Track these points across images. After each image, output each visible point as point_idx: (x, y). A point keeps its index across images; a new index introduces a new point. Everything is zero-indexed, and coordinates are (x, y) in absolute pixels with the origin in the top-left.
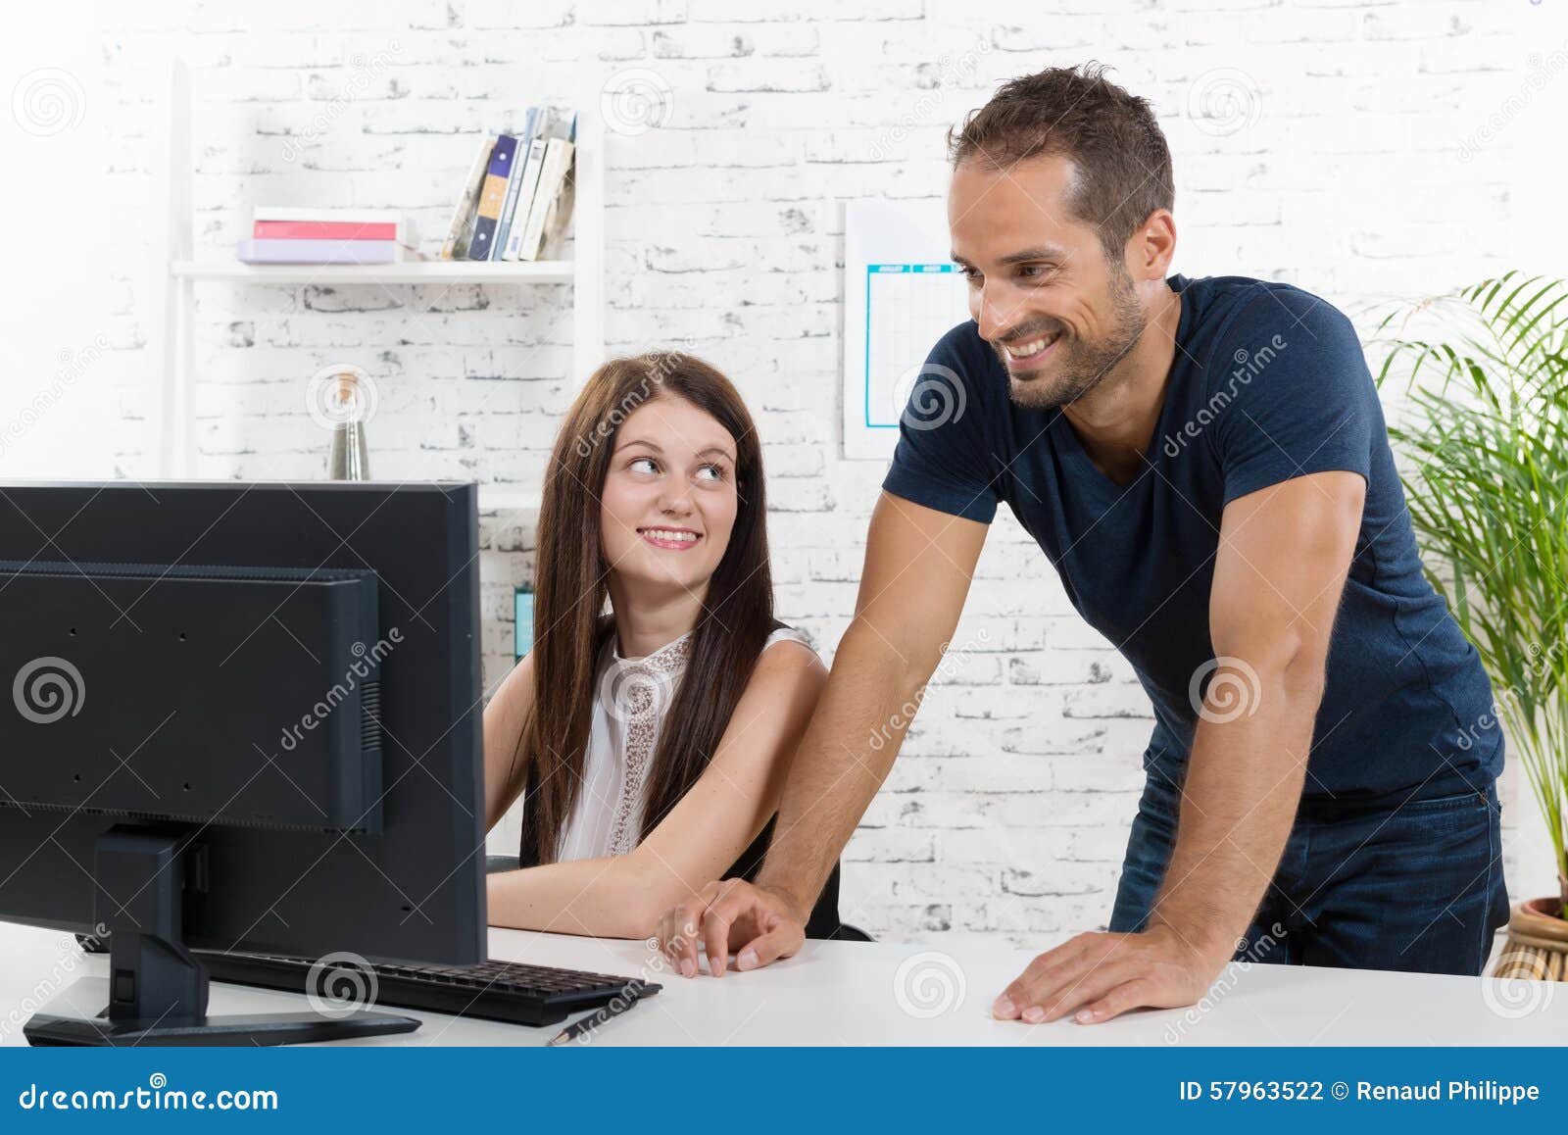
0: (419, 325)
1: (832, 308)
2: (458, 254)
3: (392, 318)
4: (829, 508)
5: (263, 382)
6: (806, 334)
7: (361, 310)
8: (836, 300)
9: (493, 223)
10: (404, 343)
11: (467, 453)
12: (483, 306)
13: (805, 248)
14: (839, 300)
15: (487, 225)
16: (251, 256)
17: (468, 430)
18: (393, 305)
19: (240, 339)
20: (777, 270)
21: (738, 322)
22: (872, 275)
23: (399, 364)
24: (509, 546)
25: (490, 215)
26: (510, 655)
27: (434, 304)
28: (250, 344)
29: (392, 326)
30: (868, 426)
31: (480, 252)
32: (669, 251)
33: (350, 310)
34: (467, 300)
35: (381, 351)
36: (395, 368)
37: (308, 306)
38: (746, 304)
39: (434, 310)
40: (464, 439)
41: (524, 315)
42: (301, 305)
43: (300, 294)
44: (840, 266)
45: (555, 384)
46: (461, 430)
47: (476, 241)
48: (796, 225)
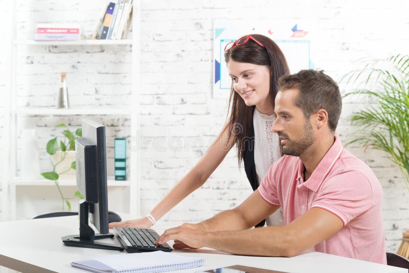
0: (83, 57)
1: (210, 52)
2: (97, 37)
3: (75, 55)
4: (208, 114)
5: (36, 74)
6: (202, 60)
7: (66, 52)
8: (210, 50)
9: (108, 28)
10: (79, 62)
11: (98, 96)
12: (102, 51)
13: (202, 34)
14: (212, 50)
15: (106, 29)
16: (36, 39)
17: (97, 88)
18: (75, 51)
19: (30, 61)
20: (193, 41)
21: (180, 56)
22: (222, 42)
23: (77, 69)
24: (110, 124)
25: (107, 26)
26: (112, 158)
27: (88, 51)
28: (32, 63)
29: (75, 57)
30: (220, 88)
31: (104, 37)
32: (160, 35)
33: (62, 52)
34: (98, 49)
35: (72, 65)
36: (76, 70)
37: (50, 51)
38: (183, 51)
39: (88, 52)
40: (97, 92)
41: (115, 54)
42: (48, 51)
43: (47, 48)
44: (212, 40)
45: (125, 75)
46: (96, 89)
47: (103, 33)
48: (199, 27)
